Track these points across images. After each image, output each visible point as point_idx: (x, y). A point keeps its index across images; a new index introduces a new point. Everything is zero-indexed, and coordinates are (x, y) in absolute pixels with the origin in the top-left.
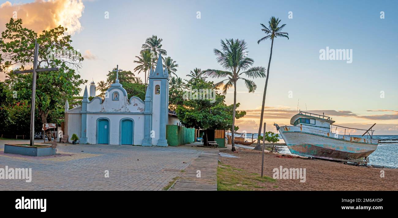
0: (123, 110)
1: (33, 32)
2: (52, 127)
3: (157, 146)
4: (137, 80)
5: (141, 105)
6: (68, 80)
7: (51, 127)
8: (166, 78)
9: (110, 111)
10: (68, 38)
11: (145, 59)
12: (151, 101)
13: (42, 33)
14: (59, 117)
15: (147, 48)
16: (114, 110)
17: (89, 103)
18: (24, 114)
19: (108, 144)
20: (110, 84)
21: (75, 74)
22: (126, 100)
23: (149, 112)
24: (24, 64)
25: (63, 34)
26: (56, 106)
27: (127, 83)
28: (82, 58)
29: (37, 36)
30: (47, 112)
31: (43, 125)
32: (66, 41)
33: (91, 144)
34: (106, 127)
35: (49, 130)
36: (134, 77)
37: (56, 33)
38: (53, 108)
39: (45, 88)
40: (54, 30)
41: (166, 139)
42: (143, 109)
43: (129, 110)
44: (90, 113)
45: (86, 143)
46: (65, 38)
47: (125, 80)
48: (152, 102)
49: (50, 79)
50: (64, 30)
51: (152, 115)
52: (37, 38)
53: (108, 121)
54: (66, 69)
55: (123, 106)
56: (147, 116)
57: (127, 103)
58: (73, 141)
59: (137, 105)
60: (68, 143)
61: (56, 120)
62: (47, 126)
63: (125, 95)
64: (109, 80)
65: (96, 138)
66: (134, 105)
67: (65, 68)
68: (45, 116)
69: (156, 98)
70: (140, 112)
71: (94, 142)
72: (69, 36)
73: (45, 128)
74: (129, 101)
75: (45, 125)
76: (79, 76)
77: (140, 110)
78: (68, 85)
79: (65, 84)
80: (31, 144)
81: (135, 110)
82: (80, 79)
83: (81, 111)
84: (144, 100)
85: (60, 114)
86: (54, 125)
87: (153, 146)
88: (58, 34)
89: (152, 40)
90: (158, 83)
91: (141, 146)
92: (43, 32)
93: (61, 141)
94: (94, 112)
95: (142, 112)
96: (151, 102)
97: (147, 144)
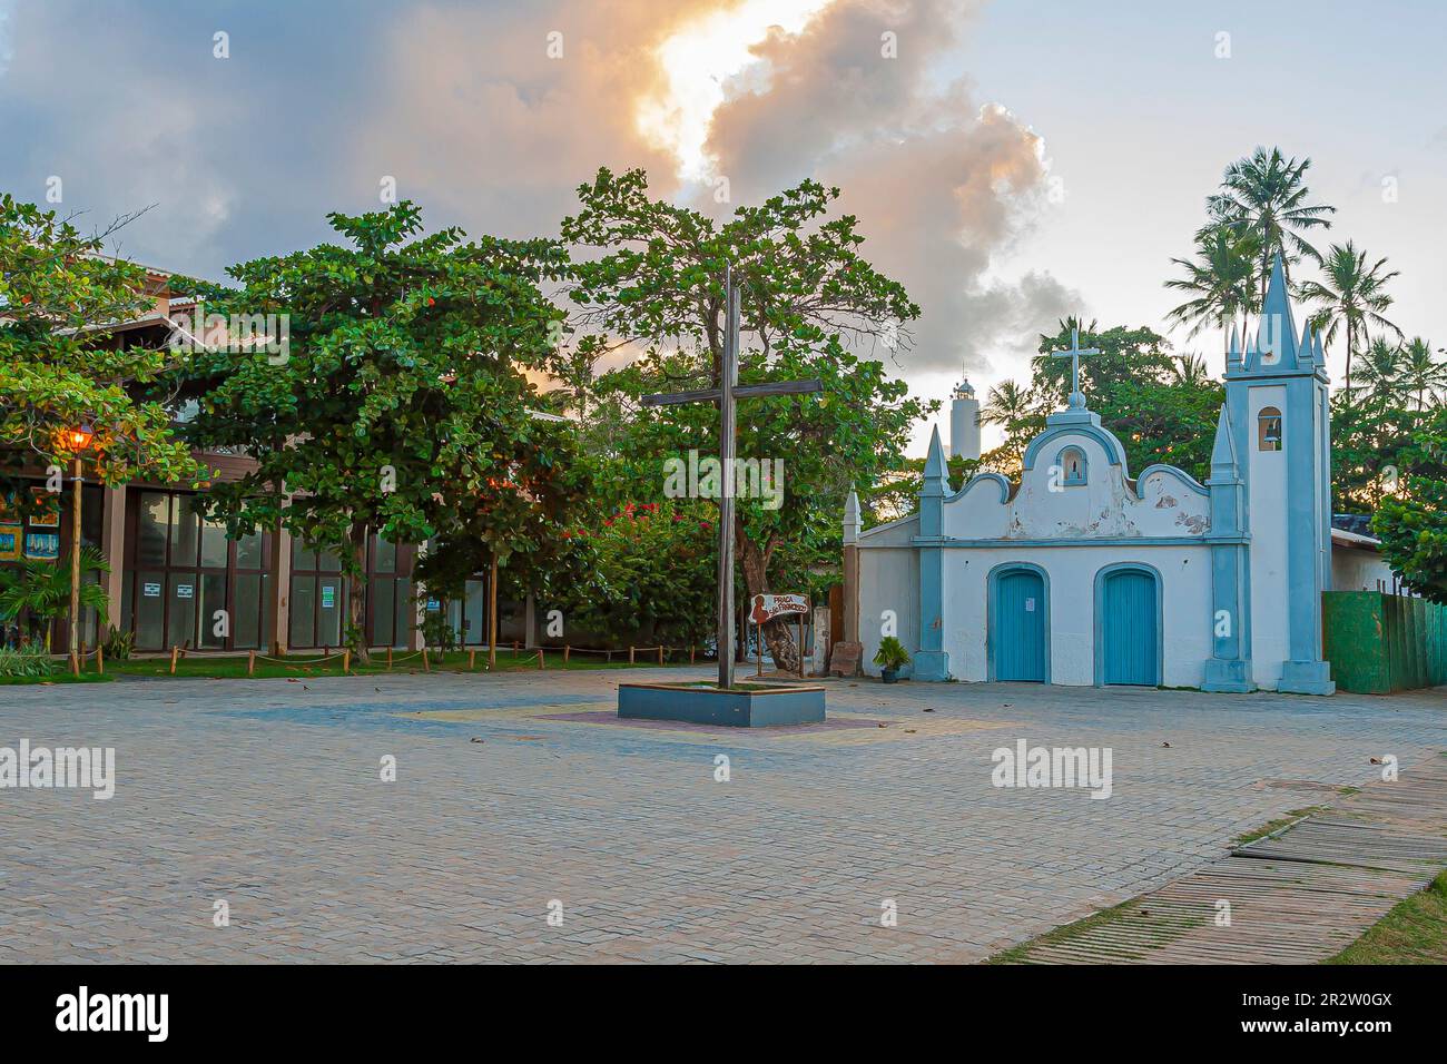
0: (1107, 529)
1: (696, 216)
2: (790, 607)
3: (1277, 691)
4: (1187, 368)
5: (1193, 503)
6: (854, 405)
7: (785, 607)
8: (1309, 375)
9: (1047, 531)
10: (844, 226)
11: (1216, 271)
12: (1241, 481)
13: (731, 219)
14: (815, 561)
15: (1230, 213)
16: (1064, 527)
17: (953, 500)
18: (659, 554)
19: (1043, 682)
20: (1048, 396)
21: (884, 380)
22: (1118, 483)
23: (1229, 532)
24: (657, 342)
25: (824, 211)
26: (807, 517)
27: (1135, 389)
28: (911, 306)
29: (709, 230)
30: (768, 544)
31: (753, 599)
32: (837, 241)
33: (966, 683)
34: (1030, 605)
35: (776, 621)
36: (1169, 353)
37: (791, 211)
38: (795, 525)
39: (759, 445)
40: (782, 200)
41: (1325, 659)
42: (1204, 520)
43: (1137, 527)
44: (957, 545)
45: (943, 677)
46: (832, 226)
47: (1124, 371)
48: (1245, 488)
49: (779, 410)
50: (825, 198)
51: (1246, 546)
52: (713, 237)
53: (1040, 578)
54: (847, 365)
55: (1107, 511)
56: (1222, 554)
57: (1126, 497)
58: (883, 668)
59: (1171, 502)
60: (863, 675)
61: (801, 576)
62: (771, 604)
63: (1114, 462)
64: (1042, 375)
65: (988, 652)
66: (1159, 505)
67: (840, 362)
68: (759, 563)
69: (1266, 473)
70: (1190, 534)
71: (979, 672)
72: (851, 221)
73: (760, 614)
74: (1133, 487)
75: (760, 602)
76: (901, 388)
77: (1188, 524)
78: (855, 431)
79: (844, 426)
80: (723, 682)
81: (1165, 525)
82: (909, 397)
83: (917, 538)
84: (1207, 482)
85: (818, 548)
86: (799, 601)
87: (1258, 690)
88: (802, 213)
89: (1249, 170)
90: (1274, 397)
91: (1199, 690)
92: (737, 213)
93: (831, 669)
94: (974, 542)
95: (1200, 534)
96: (1239, 486)
97: (1227, 682)
